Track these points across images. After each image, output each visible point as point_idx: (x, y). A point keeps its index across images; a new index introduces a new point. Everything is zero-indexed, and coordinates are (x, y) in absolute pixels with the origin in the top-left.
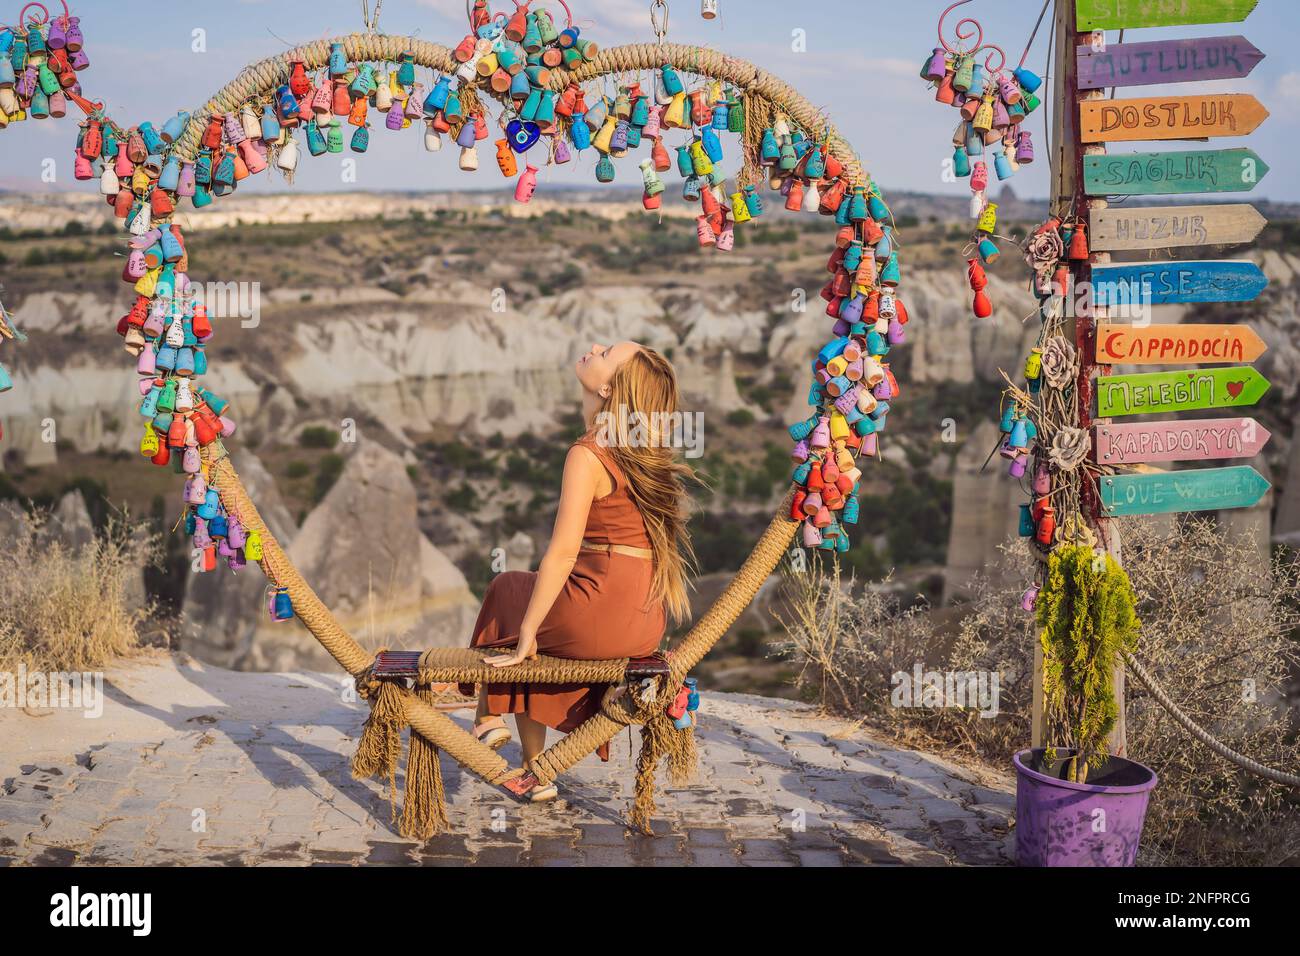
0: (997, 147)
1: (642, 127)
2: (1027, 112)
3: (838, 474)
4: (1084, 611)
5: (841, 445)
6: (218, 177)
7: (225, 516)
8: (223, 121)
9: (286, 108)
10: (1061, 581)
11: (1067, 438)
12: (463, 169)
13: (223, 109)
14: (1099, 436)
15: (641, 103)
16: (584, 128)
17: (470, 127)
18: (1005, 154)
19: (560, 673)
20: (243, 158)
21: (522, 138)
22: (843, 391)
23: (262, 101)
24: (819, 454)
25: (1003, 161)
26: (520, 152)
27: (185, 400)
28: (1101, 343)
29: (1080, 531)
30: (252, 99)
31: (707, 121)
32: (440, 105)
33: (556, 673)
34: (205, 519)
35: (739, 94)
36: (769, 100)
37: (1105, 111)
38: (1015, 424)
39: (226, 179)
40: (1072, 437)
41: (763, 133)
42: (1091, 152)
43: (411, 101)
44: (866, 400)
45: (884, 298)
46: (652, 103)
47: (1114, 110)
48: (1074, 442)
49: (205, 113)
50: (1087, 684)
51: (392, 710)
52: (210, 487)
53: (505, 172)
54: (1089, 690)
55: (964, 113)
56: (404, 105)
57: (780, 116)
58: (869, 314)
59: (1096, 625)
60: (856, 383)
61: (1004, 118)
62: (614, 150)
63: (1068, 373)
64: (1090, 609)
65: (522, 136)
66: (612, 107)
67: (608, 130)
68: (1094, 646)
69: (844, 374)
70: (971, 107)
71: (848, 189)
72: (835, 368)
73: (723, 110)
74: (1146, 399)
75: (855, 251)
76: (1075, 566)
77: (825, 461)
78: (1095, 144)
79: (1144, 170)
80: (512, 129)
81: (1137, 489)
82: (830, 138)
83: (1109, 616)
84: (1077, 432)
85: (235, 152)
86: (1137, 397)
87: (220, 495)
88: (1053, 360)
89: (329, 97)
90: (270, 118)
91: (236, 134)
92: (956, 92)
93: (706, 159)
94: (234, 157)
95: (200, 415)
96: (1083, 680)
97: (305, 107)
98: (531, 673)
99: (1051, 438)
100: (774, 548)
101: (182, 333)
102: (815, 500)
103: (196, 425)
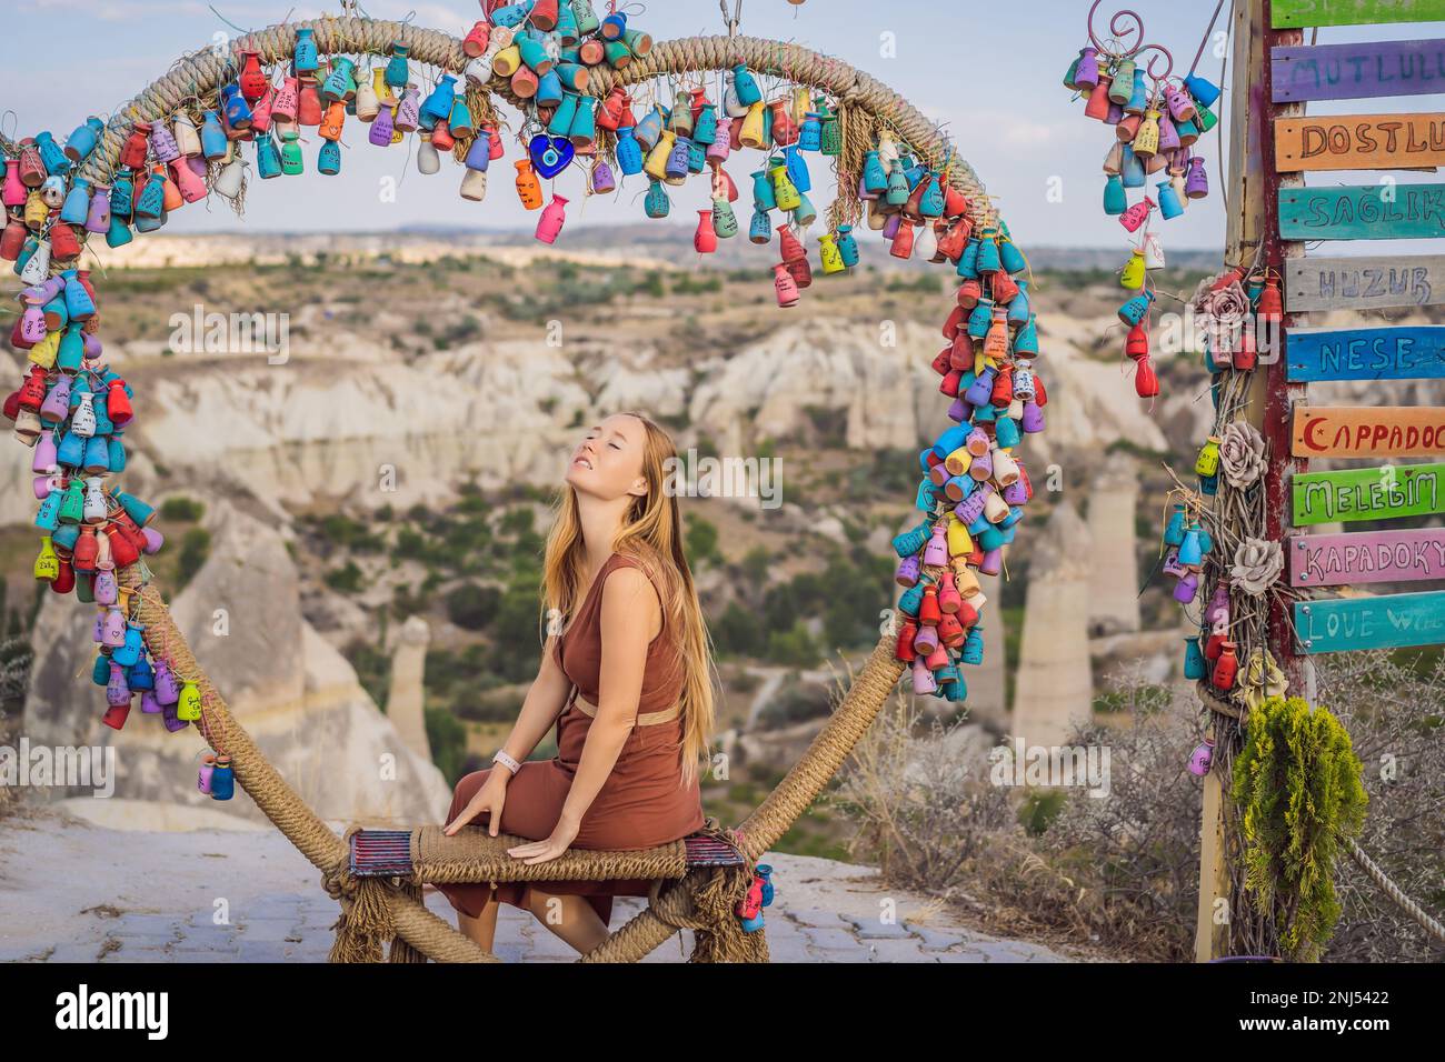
0: (1160, 176)
1: (706, 145)
2: (1200, 130)
3: (959, 602)
4: (1300, 785)
5: (961, 563)
6: (141, 207)
7: (149, 659)
8: (150, 132)
9: (233, 115)
10: (1270, 746)
11: (1253, 553)
12: (465, 197)
13: (148, 115)
14: (1294, 552)
15: (706, 114)
16: (635, 147)
17: (483, 142)
18: (1171, 185)
19: (601, 867)
20: (176, 182)
21: (550, 159)
22: (966, 493)
23: (200, 105)
24: (932, 574)
25: (1169, 195)
26: (547, 177)
27: (97, 507)
28: (1298, 431)
29: (1268, 672)
30: (189, 103)
31: (794, 140)
32: (443, 113)
33: (596, 868)
34: (123, 666)
35: (832, 104)
36: (873, 114)
37: (1306, 131)
38: (1185, 535)
39: (151, 210)
40: (1260, 553)
41: (865, 157)
42: (1288, 185)
43: (403, 107)
44: (996, 506)
45: (1020, 374)
46: (719, 113)
47: (1317, 130)
48: (1262, 559)
49: (125, 121)
50: (1303, 880)
51: (374, 917)
52: (131, 623)
53: (528, 203)
54: (1304, 889)
55: (1121, 132)
56: (393, 112)
57: (885, 135)
58: (1000, 395)
59: (1318, 805)
60: (982, 483)
61: (1173, 139)
62: (672, 175)
63: (1256, 469)
64: (1308, 784)
65: (551, 156)
66: (668, 117)
67: (665, 148)
68: (1312, 829)
69: (968, 472)
70: (1130, 125)
71: (973, 230)
72: (955, 463)
73: (814, 125)
74: (1353, 503)
75: (983, 313)
76: (1288, 725)
77: (941, 584)
78: (1293, 174)
79: (1355, 208)
80: (538, 146)
81: (1341, 618)
82: (950, 164)
83: (1332, 789)
84: (1266, 545)
85: (164, 173)
86: (1341, 500)
87: (142, 633)
88: (1234, 452)
89: (293, 100)
90: (212, 126)
91: (167, 150)
92: (1112, 104)
93: (791, 189)
94: (163, 180)
95: (118, 526)
96: (1298, 877)
97: (260, 112)
98: (562, 868)
99: (1231, 554)
100: (873, 697)
101: (93, 418)
102: (929, 636)
103: (112, 541)
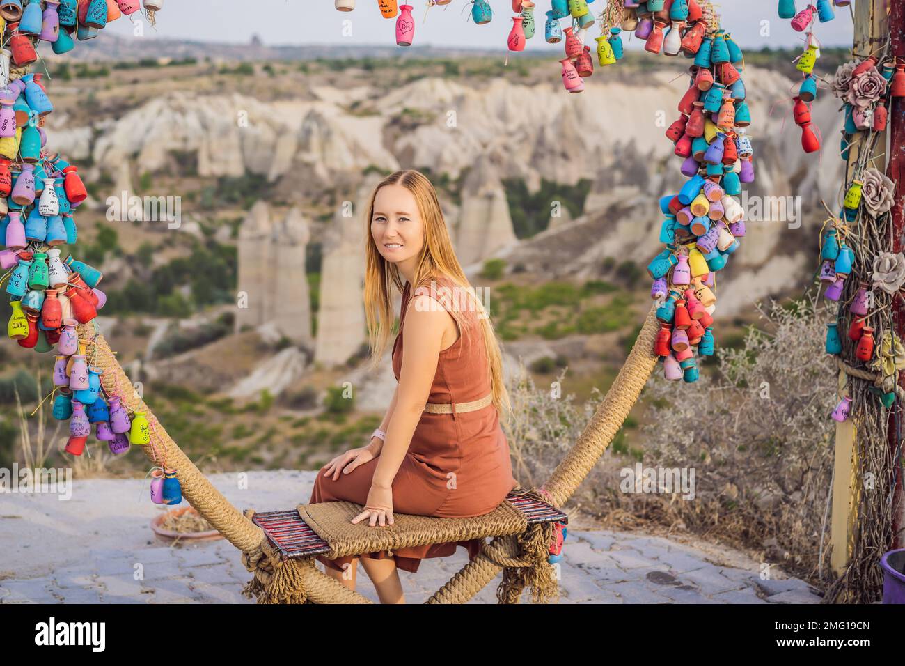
3: (702, 311)
5: (700, 282)
6: (85, 18)
11: (886, 263)
12: (340, 8)
19: (468, 531)
22: (706, 230)
24: (678, 290)
25: (826, 3)
27: (59, 275)
29: (895, 347)
33: (464, 532)
34: (83, 404)
38: (839, 251)
39: (92, 20)
40: (893, 264)
44: (725, 238)
45: (741, 139)
48: (894, 268)
52: (91, 369)
53: (388, 12)
58: (731, 155)
60: (716, 222)
63: (887, 203)
69: (707, 215)
71: (708, 32)
72: (699, 208)
75: (717, 94)
77: (685, 297)
84: (895, 258)
88: (873, 191)
93: (582, 1)
95: (77, 290)
98: (440, 535)
99: (869, 266)
100: (638, 384)
101: (57, 200)
102: (681, 337)
103: (72, 301)
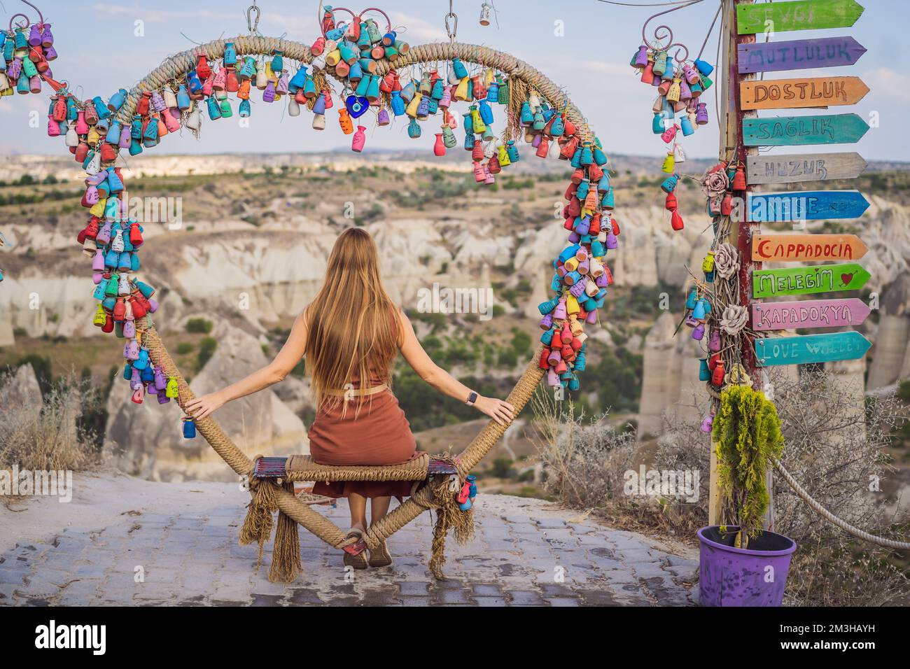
0: (683, 113)
1: (439, 100)
2: (703, 89)
3: (572, 338)
4: (745, 430)
5: (574, 318)
6: (146, 135)
7: (152, 366)
8: (151, 96)
9: (193, 87)
10: (730, 410)
11: (732, 312)
12: (316, 128)
13: (150, 87)
14: (754, 312)
15: (438, 84)
16: (401, 101)
17: (321, 100)
18: (689, 118)
19: (383, 474)
20: (164, 122)
21: (357, 108)
22: (575, 281)
23: (177, 82)
24: (559, 324)
25: (686, 123)
26: (355, 118)
27: (125, 288)
28: (755, 248)
29: (741, 376)
30: (171, 81)
31: (484, 96)
32: (301, 86)
33: (380, 475)
34: (139, 370)
35: (505, 77)
36: (526, 82)
37: (757, 88)
38: (696, 303)
39: (151, 136)
40: (736, 312)
41: (522, 105)
42: (748, 117)
43: (280, 82)
44: (591, 287)
45: (604, 218)
46: (446, 83)
47: (763, 87)
48: (737, 315)
49: (138, 91)
50: (748, 481)
51: (267, 499)
52: (142, 348)
53: (346, 131)
54: (749, 485)
55: (661, 90)
56: (275, 85)
57: (533, 93)
58: (594, 229)
59: (754, 440)
60: (584, 276)
61: (688, 93)
62: (420, 116)
63: (733, 268)
64: (750, 429)
65: (357, 106)
66: (418, 85)
67: (416, 102)
68: (753, 454)
69: (576, 270)
70: (665, 87)
71: (580, 143)
72: (570, 266)
73: (495, 89)
74: (786, 286)
75: (584, 186)
76: (739, 399)
77: (563, 329)
78: (750, 111)
79: (784, 129)
80: (350, 101)
81: (780, 347)
82: (567, 108)
83: (763, 433)
84: (739, 309)
85: (158, 117)
86: (780, 284)
87: (148, 353)
88: (722, 259)
89: (224, 79)
90: (183, 93)
91: (160, 105)
92: (655, 76)
93: (481, 122)
94: (158, 121)
95: (136, 298)
96: (745, 478)
97: (207, 85)
98: (363, 474)
99: (721, 313)
100: (528, 388)
101: (123, 243)
102: (556, 356)
103: (133, 305)
